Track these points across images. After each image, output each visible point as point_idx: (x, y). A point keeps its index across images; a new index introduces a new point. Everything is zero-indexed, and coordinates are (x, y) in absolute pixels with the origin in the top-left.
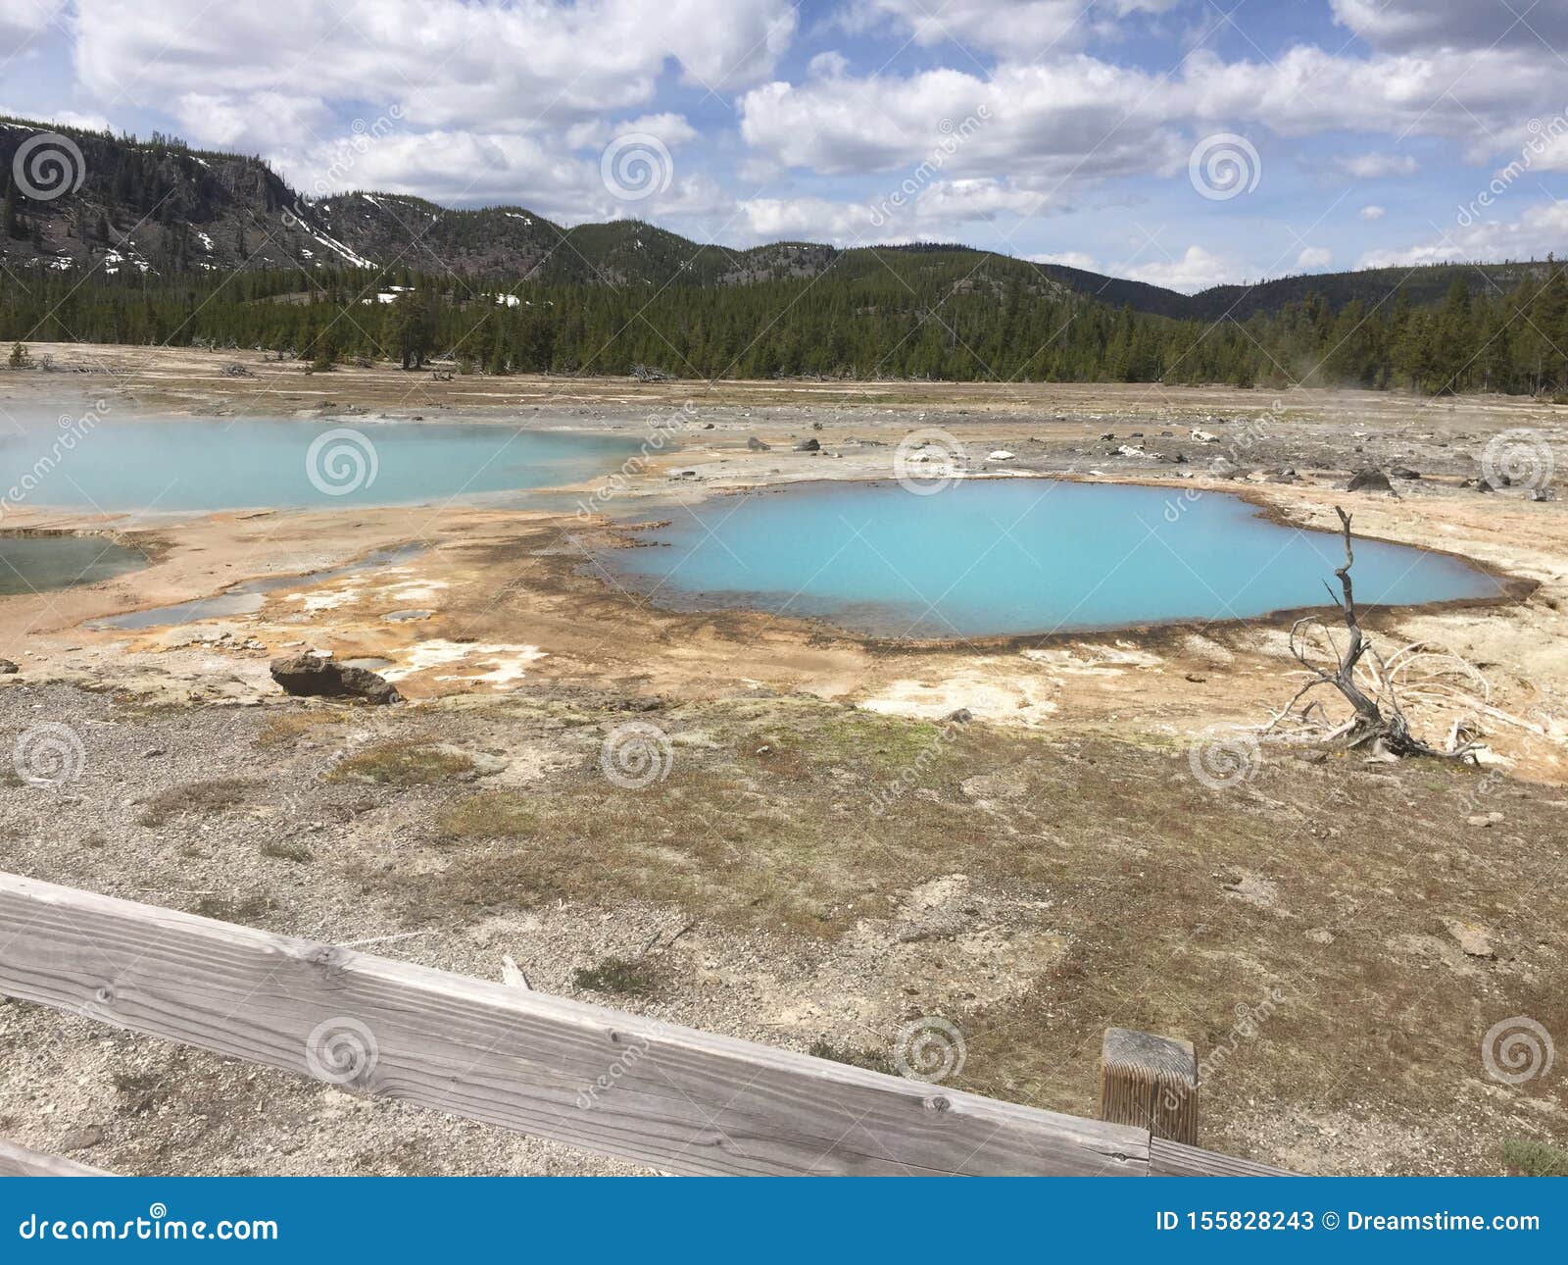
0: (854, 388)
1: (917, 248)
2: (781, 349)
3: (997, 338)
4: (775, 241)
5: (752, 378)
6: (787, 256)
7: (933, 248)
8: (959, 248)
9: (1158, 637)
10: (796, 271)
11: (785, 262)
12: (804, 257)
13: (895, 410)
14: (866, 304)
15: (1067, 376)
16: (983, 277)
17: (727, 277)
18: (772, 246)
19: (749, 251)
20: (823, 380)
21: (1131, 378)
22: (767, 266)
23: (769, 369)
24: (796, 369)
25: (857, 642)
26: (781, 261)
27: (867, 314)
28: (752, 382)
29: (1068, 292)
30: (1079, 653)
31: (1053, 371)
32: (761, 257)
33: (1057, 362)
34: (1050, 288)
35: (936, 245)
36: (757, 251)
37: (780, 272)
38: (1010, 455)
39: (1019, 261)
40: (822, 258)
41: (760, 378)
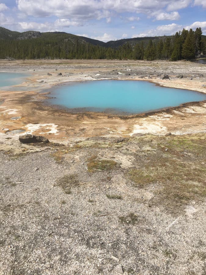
0: (52, 61)
1: (56, 33)
2: (35, 53)
3: (75, 51)
4: (28, 31)
5: (30, 59)
6: (31, 34)
7: (59, 33)
8: (64, 33)
9: (168, 111)
10: (33, 37)
11: (31, 35)
12: (34, 34)
13: (68, 66)
14: (48, 44)
15: (90, 58)
16: (70, 39)
17: (19, 38)
18: (27, 32)
19: (23, 33)
20: (45, 60)
21: (101, 58)
22: (27, 36)
23: (33, 57)
24: (39, 57)
25: (118, 117)
26: (30, 35)
27: (49, 46)
28: (31, 60)
29: (85, 42)
30: (158, 116)
31: (87, 57)
32: (25, 34)
33: (88, 56)
34: (82, 41)
35: (60, 32)
36: (25, 33)
37: (30, 37)
38: (100, 75)
39: (76, 35)
40: (38, 34)
41: (32, 59)
